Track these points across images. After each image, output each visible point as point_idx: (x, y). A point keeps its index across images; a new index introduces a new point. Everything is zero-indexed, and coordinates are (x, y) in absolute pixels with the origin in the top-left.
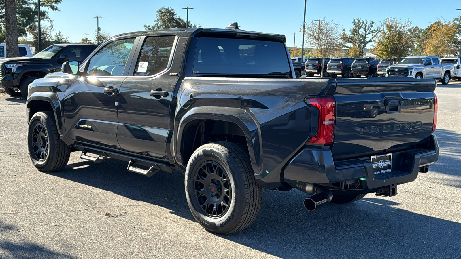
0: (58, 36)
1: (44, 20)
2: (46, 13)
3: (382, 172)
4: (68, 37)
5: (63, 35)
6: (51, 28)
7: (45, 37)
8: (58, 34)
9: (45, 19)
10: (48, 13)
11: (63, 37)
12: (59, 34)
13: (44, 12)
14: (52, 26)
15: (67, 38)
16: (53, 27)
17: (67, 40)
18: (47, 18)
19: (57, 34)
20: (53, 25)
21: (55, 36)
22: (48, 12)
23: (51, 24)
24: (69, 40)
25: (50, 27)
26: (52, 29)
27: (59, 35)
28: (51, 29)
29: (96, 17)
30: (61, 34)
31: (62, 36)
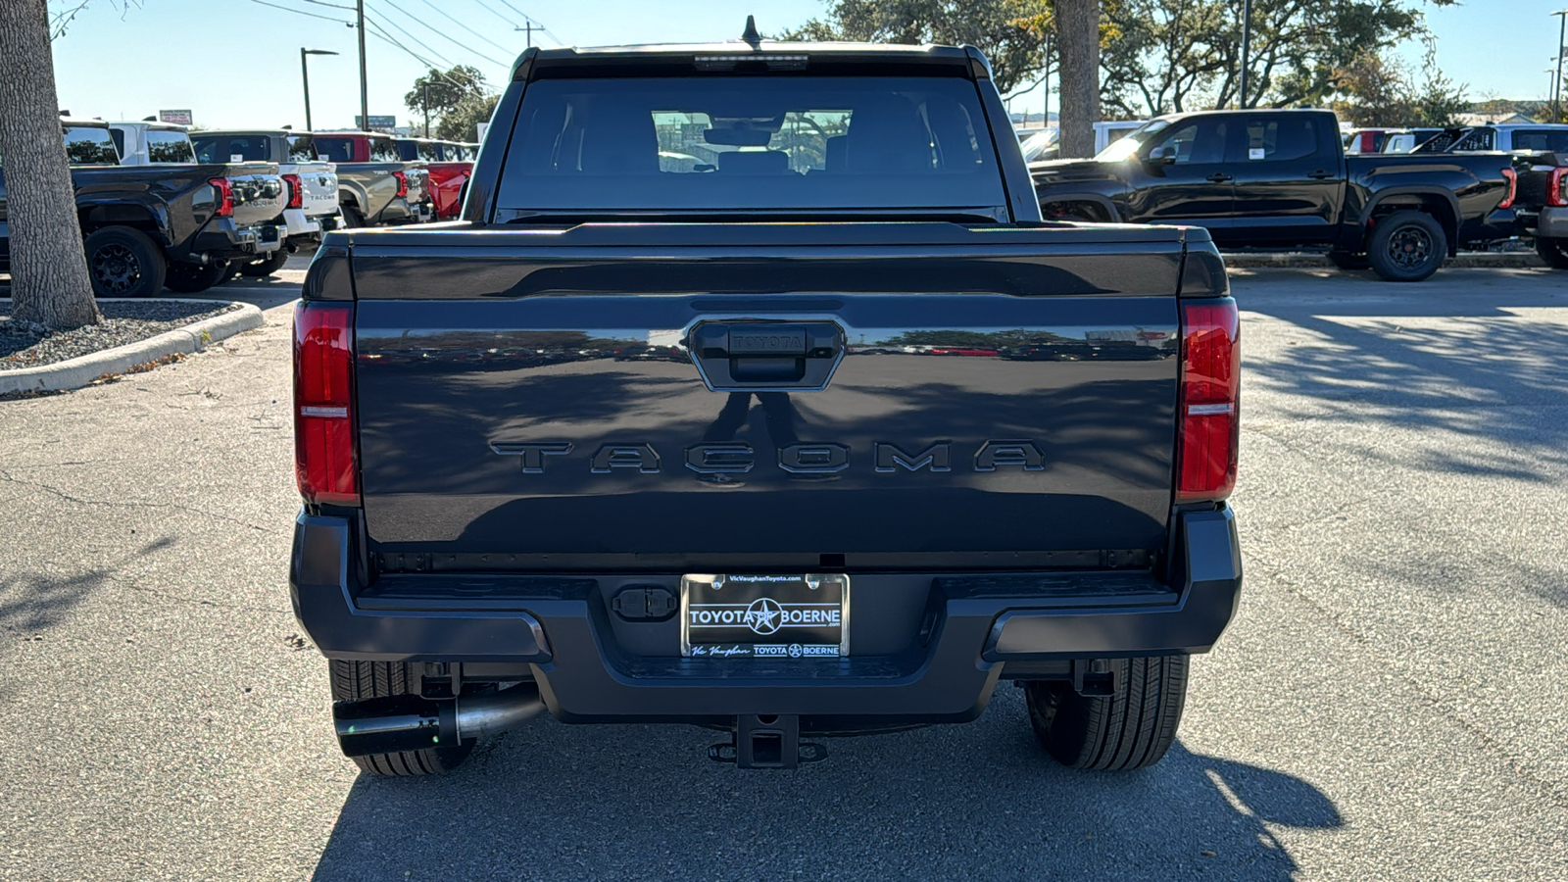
0: (1434, 84)
1: (1409, 38)
2: (1418, 17)
3: (762, 650)
4: (1467, 86)
5: (1451, 80)
6: (1428, 61)
7: (1391, 90)
8: (1433, 79)
9: (1413, 36)
10: (1424, 16)
11: (1445, 87)
12: (1437, 78)
13: (1412, 14)
14: (1432, 54)
15: (1461, 90)
16: (1433, 59)
17: (1461, 93)
18: (1419, 30)
19: (1429, 78)
20: (1434, 52)
21: (1425, 85)
22: (1422, 14)
23: (1428, 49)
24: (1467, 95)
25: (1426, 58)
26: (1432, 63)
27: (1437, 82)
28: (1429, 63)
29: (1559, 13)
30: (1443, 78)
31: (1446, 82)
